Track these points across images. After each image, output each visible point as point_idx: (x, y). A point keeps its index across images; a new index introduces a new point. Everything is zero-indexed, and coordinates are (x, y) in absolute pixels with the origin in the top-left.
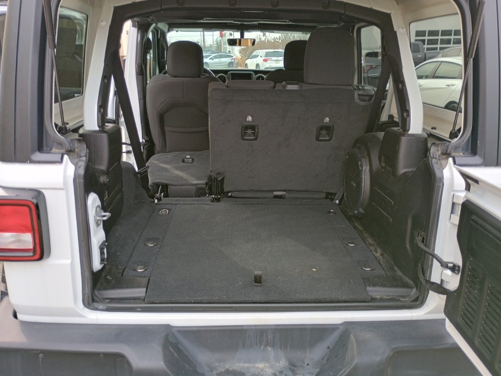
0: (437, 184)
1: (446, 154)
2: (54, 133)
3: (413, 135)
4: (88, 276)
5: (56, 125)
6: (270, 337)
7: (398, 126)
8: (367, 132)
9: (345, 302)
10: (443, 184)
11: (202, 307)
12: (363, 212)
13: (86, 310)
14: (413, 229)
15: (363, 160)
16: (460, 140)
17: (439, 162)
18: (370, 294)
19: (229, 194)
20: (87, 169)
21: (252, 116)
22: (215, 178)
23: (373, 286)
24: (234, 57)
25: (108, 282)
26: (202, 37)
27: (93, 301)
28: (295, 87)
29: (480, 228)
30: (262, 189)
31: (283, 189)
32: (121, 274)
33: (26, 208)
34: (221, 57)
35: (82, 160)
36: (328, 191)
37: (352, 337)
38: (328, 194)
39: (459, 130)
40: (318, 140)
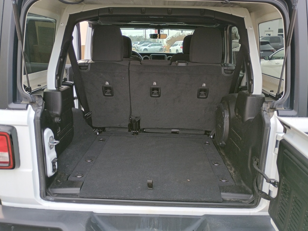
0: (265, 128)
1: (273, 109)
2: (23, 92)
3: (255, 96)
4: (43, 179)
5: (25, 86)
6: (156, 222)
7: (246, 90)
8: (230, 93)
9: (206, 202)
10: (270, 128)
11: (113, 201)
12: (225, 144)
13: (42, 200)
14: (252, 156)
15: (225, 111)
16: (282, 99)
17: (268, 113)
18: (222, 197)
19: (144, 130)
20: (43, 114)
21: (156, 82)
22: (134, 120)
23: (225, 192)
24: (163, 46)
25: (57, 183)
26: (144, 33)
27: (47, 195)
28: (183, 64)
29: (288, 157)
30: (164, 128)
31: (177, 128)
32: (66, 179)
33: (4, 137)
34: (155, 45)
35: (40, 108)
36: (206, 130)
37: (208, 225)
38: (206, 131)
39: (282, 93)
40: (198, 97)
